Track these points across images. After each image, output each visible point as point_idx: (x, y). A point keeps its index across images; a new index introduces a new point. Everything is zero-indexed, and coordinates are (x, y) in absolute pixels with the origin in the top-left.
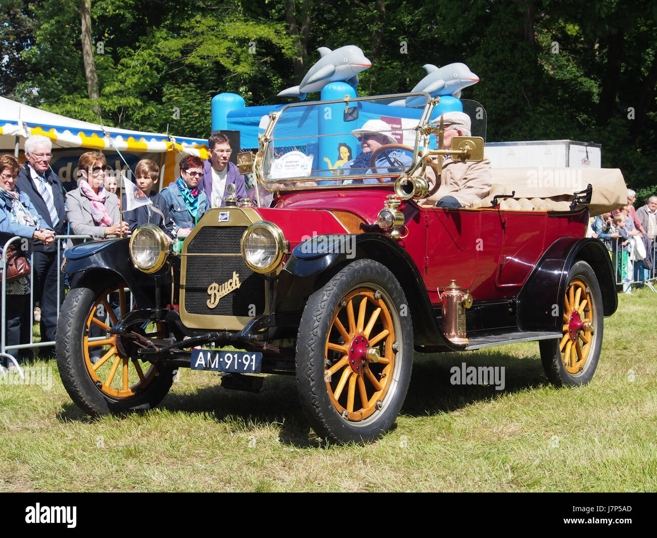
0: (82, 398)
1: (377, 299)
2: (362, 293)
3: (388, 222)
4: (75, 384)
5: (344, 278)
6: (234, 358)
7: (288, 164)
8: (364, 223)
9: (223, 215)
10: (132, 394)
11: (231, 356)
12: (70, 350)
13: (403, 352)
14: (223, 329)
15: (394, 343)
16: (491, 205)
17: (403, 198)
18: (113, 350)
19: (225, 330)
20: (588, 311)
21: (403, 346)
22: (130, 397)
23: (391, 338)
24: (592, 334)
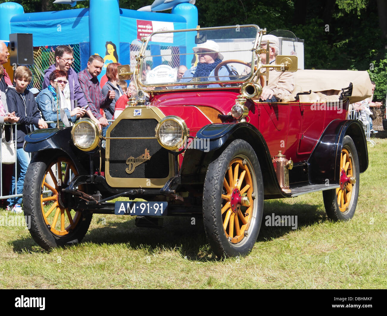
0: (41, 236)
1: (244, 165)
2: (237, 161)
3: (239, 114)
4: (37, 226)
5: (230, 152)
6: (147, 206)
7: (159, 74)
8: (221, 114)
9: (137, 111)
10: (67, 233)
11: (145, 205)
12: (34, 204)
13: (258, 199)
14: (138, 187)
15: (253, 193)
16: (295, 99)
17: (247, 97)
18: (56, 204)
19: (140, 188)
20: (350, 169)
21: (258, 194)
22: (66, 235)
23: (251, 190)
24: (353, 185)
